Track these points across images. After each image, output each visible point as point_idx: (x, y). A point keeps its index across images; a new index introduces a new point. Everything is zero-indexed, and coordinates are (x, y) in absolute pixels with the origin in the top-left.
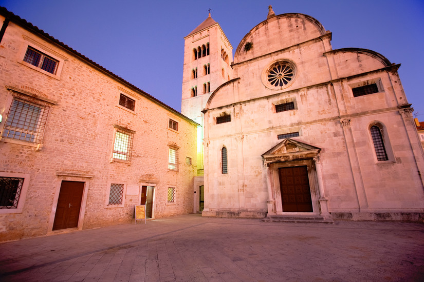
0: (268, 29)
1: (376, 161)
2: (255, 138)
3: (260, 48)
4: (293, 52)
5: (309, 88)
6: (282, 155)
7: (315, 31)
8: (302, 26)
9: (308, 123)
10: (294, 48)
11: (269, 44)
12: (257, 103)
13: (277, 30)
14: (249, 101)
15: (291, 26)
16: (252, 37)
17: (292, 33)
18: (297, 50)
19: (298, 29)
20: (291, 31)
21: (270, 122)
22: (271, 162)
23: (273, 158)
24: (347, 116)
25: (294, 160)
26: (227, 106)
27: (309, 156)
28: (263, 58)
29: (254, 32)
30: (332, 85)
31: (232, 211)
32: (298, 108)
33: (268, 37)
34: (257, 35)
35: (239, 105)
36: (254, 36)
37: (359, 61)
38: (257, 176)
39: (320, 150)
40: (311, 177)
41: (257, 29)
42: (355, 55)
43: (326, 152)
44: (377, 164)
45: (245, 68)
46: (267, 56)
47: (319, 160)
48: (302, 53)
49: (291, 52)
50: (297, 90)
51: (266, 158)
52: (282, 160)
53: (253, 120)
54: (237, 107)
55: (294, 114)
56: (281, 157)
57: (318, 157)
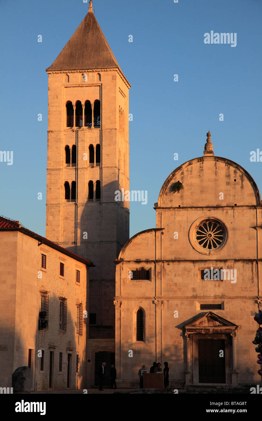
0: (202, 170)
2: (177, 305)
3: (192, 193)
4: (227, 212)
5: (236, 261)
6: (203, 328)
7: (252, 194)
8: (240, 181)
9: (230, 298)
10: (228, 208)
11: (202, 192)
12: (182, 265)
13: (213, 177)
14: (173, 261)
15: (228, 176)
16: (182, 173)
17: (229, 187)
18: (230, 212)
19: (235, 185)
20: (228, 183)
21: (194, 290)
22: (192, 333)
23: (195, 329)
25: (213, 334)
26: (147, 261)
27: (227, 331)
28: (193, 209)
29: (186, 167)
30: (257, 263)
33: (202, 181)
34: (190, 173)
35: (160, 263)
36: (185, 173)
38: (176, 346)
39: (237, 326)
41: (190, 164)
45: (172, 215)
46: (198, 209)
47: (235, 336)
48: (235, 216)
49: (225, 211)
50: (225, 261)
51: (187, 329)
52: (203, 332)
53: (176, 284)
54: (158, 266)
56: (202, 329)
57: (235, 334)
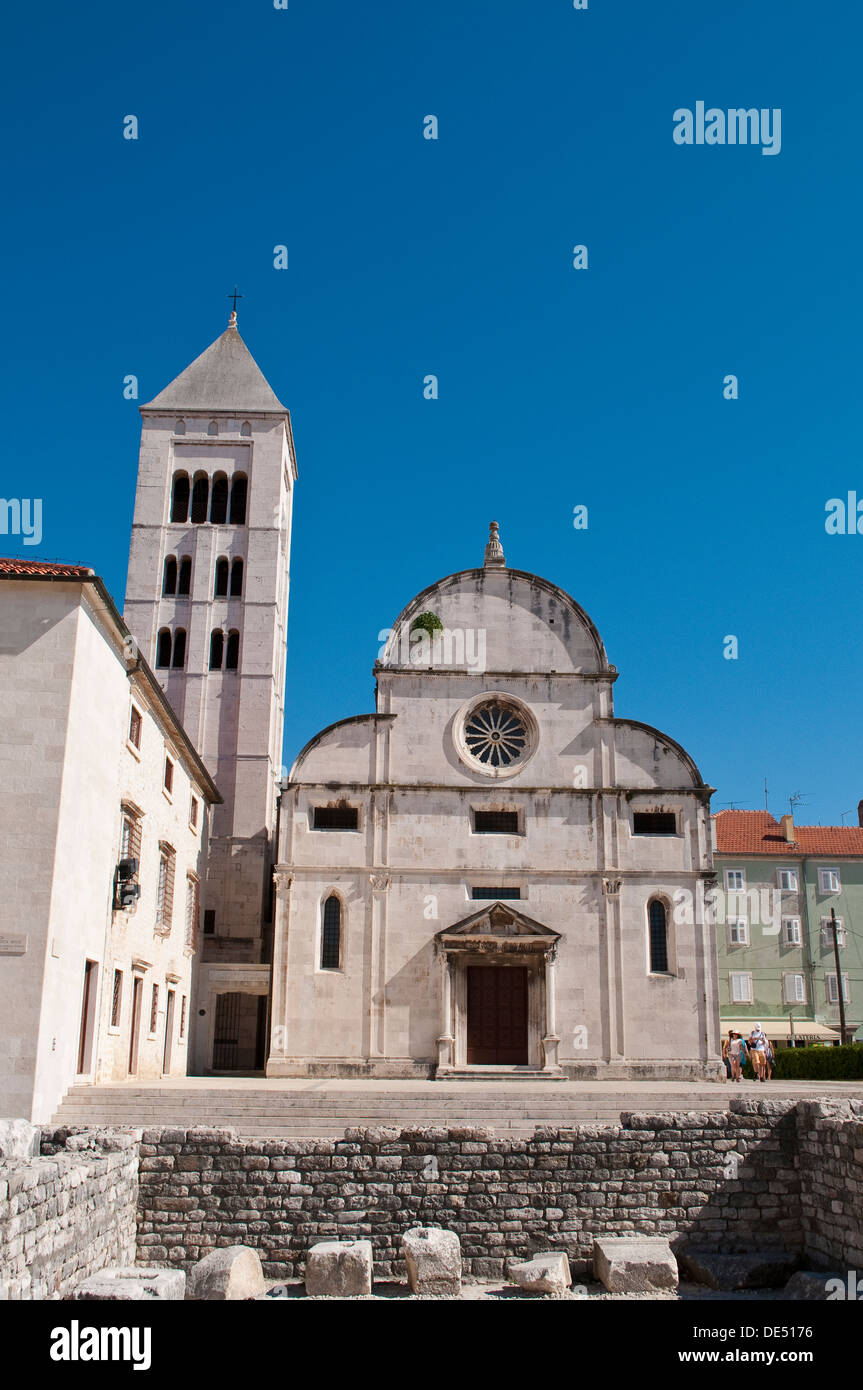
0: (482, 596)
1: (648, 972)
2: (421, 887)
4: (535, 688)
5: (555, 791)
6: (482, 939)
7: (588, 651)
8: (563, 624)
9: (540, 875)
10: (537, 678)
12: (433, 797)
13: (506, 610)
14: (415, 788)
15: (537, 611)
16: (439, 601)
17: (538, 635)
18: (542, 687)
19: (552, 629)
20: (536, 626)
21: (461, 854)
22: (456, 951)
23: (462, 943)
24: (617, 874)
25: (505, 952)
26: (354, 787)
27: (537, 946)
28: (462, 676)
29: (446, 587)
30: (600, 797)
31: (349, 1061)
32: (528, 831)
34: (454, 600)
35: (385, 792)
36: (445, 601)
37: (656, 759)
38: (417, 980)
39: (560, 936)
40: (533, 993)
42: (651, 741)
43: (569, 942)
44: (650, 978)
45: (413, 687)
47: (554, 958)
49: (530, 685)
50: (530, 791)
51: (447, 942)
52: (482, 950)
53: (419, 839)
54: (380, 797)
55: (517, 846)
56: (479, 943)
57: (553, 953)
